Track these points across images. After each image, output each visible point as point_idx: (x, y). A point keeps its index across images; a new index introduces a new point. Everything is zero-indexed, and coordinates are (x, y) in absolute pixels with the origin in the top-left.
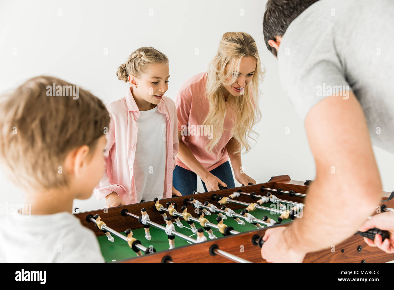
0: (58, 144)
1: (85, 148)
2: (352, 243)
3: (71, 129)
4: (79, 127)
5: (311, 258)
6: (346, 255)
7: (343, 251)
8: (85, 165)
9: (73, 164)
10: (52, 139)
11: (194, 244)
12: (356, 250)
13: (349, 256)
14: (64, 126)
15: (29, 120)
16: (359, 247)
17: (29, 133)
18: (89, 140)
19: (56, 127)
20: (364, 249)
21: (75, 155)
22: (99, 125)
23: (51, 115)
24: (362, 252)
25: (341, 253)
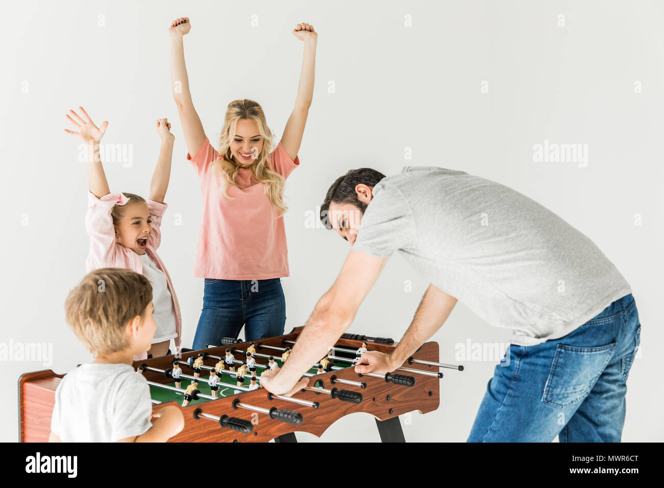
0: (118, 322)
1: (138, 317)
2: (382, 392)
3: (125, 309)
4: (130, 306)
5: (347, 405)
6: (377, 403)
7: (374, 399)
8: (139, 329)
9: (132, 330)
10: (113, 319)
11: (247, 392)
12: (385, 399)
13: (379, 405)
14: (119, 308)
15: (95, 310)
16: (388, 397)
17: (98, 318)
18: (139, 312)
19: (114, 310)
20: (392, 398)
21: (131, 324)
22: (144, 298)
23: (109, 303)
24: (390, 401)
25: (372, 401)
